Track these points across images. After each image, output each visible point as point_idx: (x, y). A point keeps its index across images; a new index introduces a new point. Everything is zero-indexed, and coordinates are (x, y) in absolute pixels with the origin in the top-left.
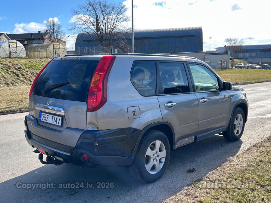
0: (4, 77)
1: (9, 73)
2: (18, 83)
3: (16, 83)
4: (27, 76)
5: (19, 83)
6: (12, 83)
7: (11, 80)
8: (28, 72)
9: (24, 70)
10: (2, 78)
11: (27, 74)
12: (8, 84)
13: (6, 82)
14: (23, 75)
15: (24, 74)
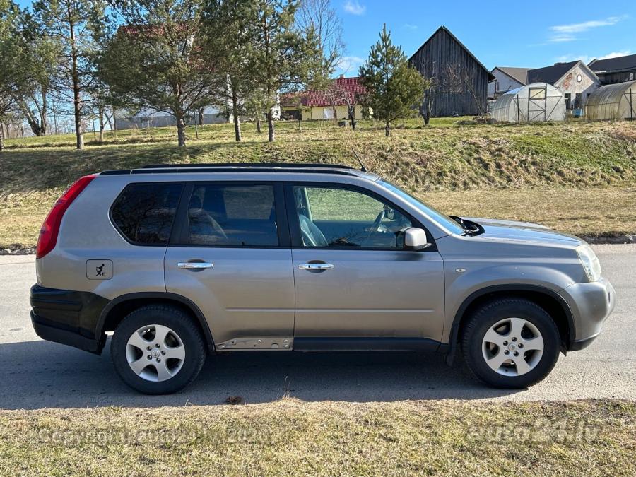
0: (455, 171)
1: (472, 161)
2: (477, 184)
3: (474, 182)
4: (507, 169)
5: (481, 184)
6: (465, 183)
7: (467, 177)
8: (513, 158)
9: (508, 153)
10: (450, 172)
11: (510, 164)
12: (455, 185)
13: (454, 181)
14: (498, 166)
15: (502, 162)
